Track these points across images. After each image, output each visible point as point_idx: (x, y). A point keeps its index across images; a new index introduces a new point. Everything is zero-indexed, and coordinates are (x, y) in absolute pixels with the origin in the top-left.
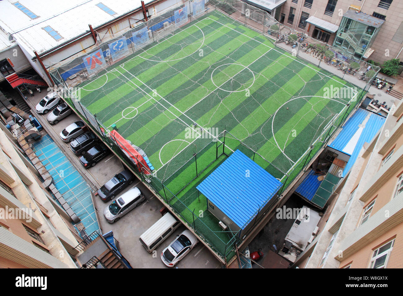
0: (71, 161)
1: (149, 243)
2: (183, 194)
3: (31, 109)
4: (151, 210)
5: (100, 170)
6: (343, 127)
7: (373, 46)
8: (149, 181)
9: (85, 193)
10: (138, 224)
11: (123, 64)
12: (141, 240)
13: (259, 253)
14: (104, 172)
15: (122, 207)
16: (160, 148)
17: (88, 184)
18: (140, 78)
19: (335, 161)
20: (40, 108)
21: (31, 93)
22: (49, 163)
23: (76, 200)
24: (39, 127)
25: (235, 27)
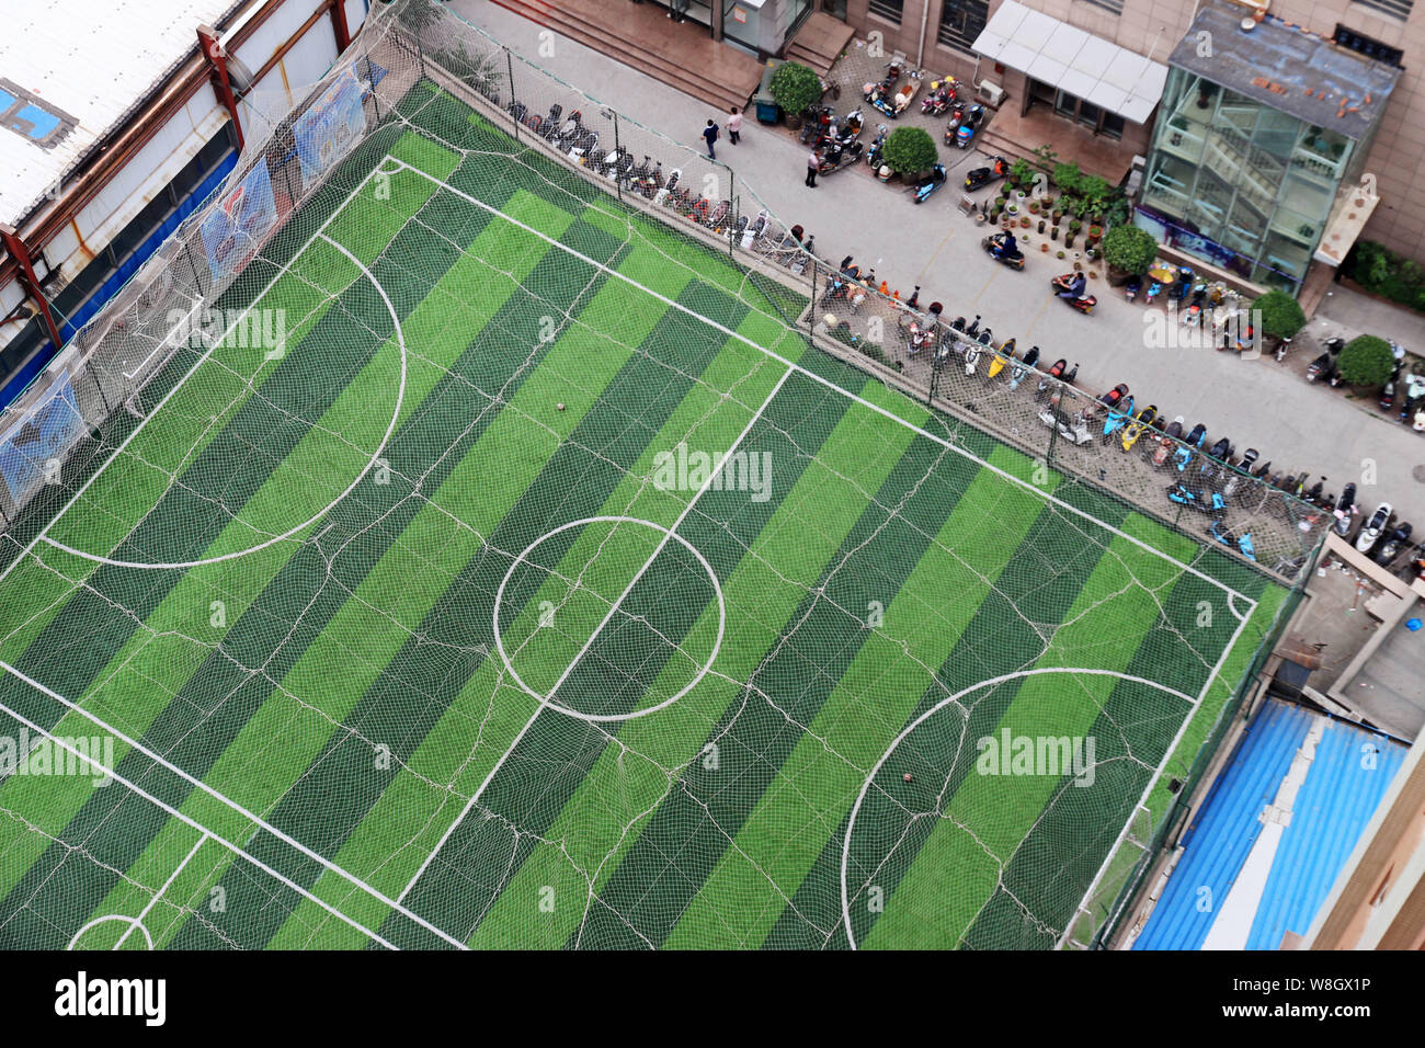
6: (1185, 844)
7: (1367, 175)
25: (563, 219)
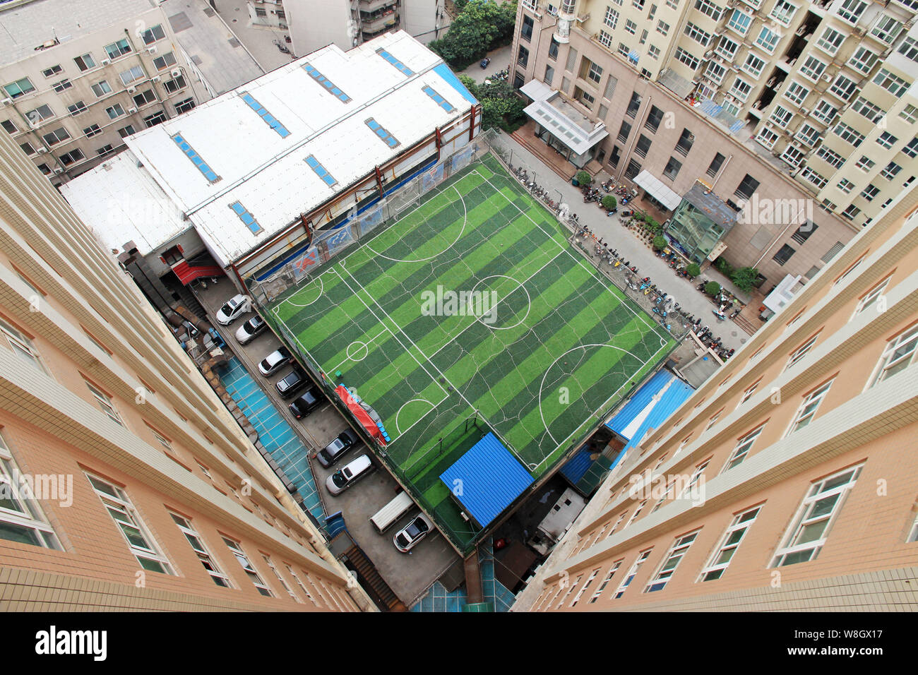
0: (276, 406)
1: (381, 526)
2: (422, 474)
3: (206, 314)
4: (382, 482)
5: (316, 422)
6: (631, 399)
7: (726, 240)
8: (384, 455)
9: (299, 453)
10: (367, 499)
11: (344, 260)
12: (372, 521)
13: (505, 540)
14: (321, 425)
15: (349, 479)
16: (397, 410)
17: (301, 441)
18: (369, 290)
19: (612, 442)
20: (222, 317)
21: (205, 286)
22: (247, 407)
23: (288, 463)
24: (223, 345)
25: (515, 197)
